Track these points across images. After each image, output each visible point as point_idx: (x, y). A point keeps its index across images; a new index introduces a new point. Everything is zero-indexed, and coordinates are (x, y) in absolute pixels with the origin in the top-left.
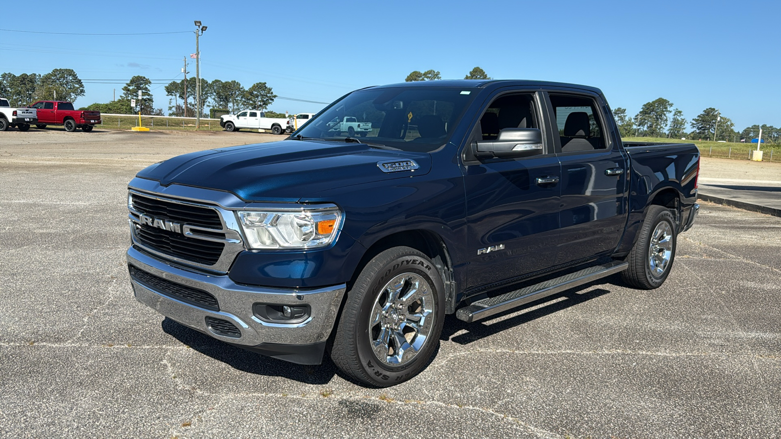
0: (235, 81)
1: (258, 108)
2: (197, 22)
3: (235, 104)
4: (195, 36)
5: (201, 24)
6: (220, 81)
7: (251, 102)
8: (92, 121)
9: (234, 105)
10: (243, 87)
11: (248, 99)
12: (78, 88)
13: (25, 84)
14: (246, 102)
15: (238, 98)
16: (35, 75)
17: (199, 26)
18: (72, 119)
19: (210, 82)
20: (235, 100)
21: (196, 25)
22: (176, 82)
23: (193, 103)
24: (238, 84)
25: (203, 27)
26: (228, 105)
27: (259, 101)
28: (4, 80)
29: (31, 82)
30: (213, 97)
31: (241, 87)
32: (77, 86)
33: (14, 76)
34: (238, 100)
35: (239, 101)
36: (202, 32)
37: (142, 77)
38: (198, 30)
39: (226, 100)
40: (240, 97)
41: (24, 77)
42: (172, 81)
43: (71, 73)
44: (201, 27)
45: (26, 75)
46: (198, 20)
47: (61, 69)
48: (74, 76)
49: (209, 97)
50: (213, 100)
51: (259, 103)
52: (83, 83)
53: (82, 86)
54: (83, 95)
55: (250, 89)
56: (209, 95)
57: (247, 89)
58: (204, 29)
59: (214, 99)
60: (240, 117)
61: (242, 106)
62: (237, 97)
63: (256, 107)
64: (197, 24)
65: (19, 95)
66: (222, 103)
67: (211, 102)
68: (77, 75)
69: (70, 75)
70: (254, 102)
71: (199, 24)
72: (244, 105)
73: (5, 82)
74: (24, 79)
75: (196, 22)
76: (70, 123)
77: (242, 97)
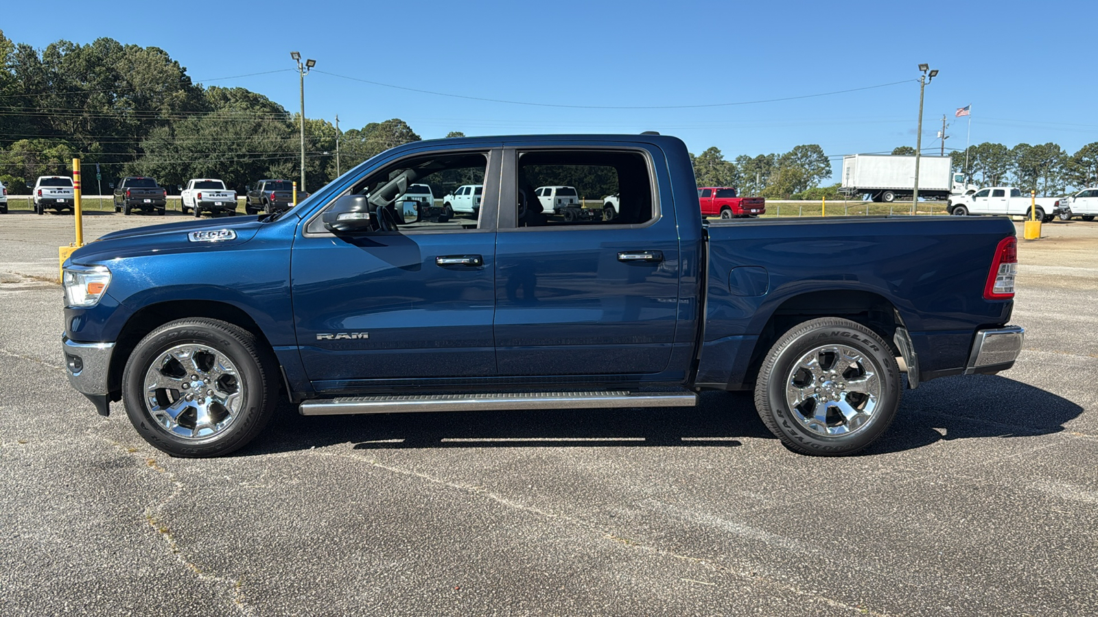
0: (1052, 144)
1: (1088, 183)
2: (923, 65)
3: (1049, 179)
4: (919, 85)
5: (928, 68)
6: (1028, 145)
7: (1077, 174)
8: (753, 211)
9: (1046, 181)
10: (1064, 152)
11: (1072, 170)
12: (823, 169)
13: (760, 168)
14: (1067, 174)
15: (1055, 169)
16: (773, 155)
17: (925, 71)
18: (729, 208)
19: (1010, 147)
20: (1050, 172)
21: (920, 70)
22: (957, 153)
23: (981, 181)
24: (1057, 147)
25: (932, 71)
26: (1036, 180)
27: (1091, 172)
28: (738, 164)
29: (767, 164)
30: (1014, 170)
31: (1061, 151)
32: (822, 165)
33: (750, 159)
34: (1054, 172)
35: (1056, 174)
36: (930, 79)
37: (908, 148)
38: (923, 76)
39: (1035, 173)
40: (1058, 167)
41: (761, 159)
42: (952, 151)
43: (816, 149)
44: (928, 72)
45: (763, 156)
46: (924, 63)
47: (803, 146)
48: (820, 153)
49: (1008, 171)
50: (1013, 175)
51: (1091, 175)
52: (830, 162)
53: (828, 165)
54: (829, 177)
55: (1077, 153)
56: (1007, 167)
57: (1071, 154)
58: (933, 74)
59: (1015, 173)
60: (977, 198)
61: (1061, 181)
62: (1053, 167)
63: (1084, 181)
64: (922, 69)
65: (753, 181)
66: (1027, 178)
67: (1010, 179)
68: (824, 152)
69: (814, 153)
70: (1083, 173)
71: (925, 69)
72: (1063, 179)
73: (739, 166)
74: (760, 161)
75: (920, 66)
76: (727, 214)
77: (1061, 168)
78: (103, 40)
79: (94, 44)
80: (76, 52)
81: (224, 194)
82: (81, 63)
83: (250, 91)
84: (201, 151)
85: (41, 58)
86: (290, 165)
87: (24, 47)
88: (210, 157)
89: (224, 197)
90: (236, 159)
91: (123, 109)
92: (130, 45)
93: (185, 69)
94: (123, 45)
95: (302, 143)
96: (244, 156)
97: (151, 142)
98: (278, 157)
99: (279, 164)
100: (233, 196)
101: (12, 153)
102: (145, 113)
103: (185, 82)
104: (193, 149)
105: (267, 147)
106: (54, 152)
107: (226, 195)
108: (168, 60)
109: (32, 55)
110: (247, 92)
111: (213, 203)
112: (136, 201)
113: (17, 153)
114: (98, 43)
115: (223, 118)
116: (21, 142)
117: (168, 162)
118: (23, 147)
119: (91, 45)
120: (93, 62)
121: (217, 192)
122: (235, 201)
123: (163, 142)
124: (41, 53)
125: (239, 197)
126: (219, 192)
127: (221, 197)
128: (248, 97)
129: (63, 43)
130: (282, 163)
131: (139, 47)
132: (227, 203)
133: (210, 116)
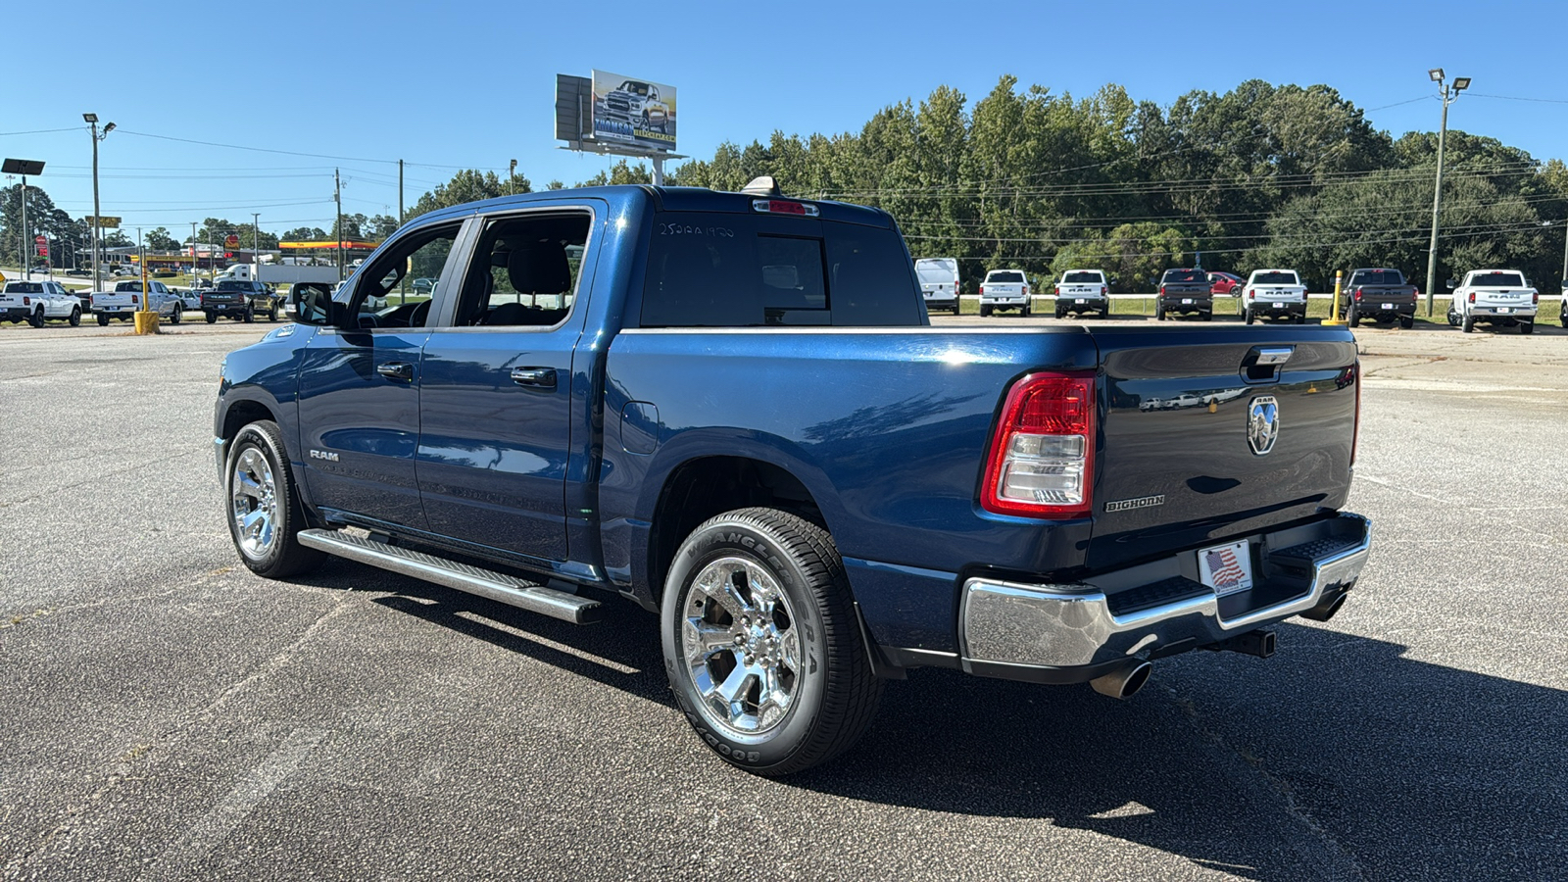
78: (1249, 83)
79: (1237, 91)
80: (1211, 103)
81: (1288, 291)
82: (1215, 119)
83: (1468, 134)
84: (1349, 229)
85: (1166, 116)
86: (1488, 245)
87: (1147, 105)
88: (1361, 237)
89: (1288, 295)
90: (1399, 239)
91: (1265, 174)
92: (1286, 85)
93: (1361, 112)
94: (1275, 86)
95: (1435, 210)
96: (1413, 234)
97: (1282, 219)
98: (1469, 233)
99: (1468, 245)
100: (1302, 293)
101: (1111, 241)
102: (1295, 178)
103: (1360, 131)
104: (1338, 226)
105: (1452, 217)
106: (1160, 238)
107: (1290, 293)
108: (1334, 100)
109: (1155, 114)
110: (1465, 136)
111: (1271, 304)
112: (1172, 301)
113: (1116, 242)
114: (1242, 89)
115: (1392, 179)
116: (1123, 227)
117: (1302, 246)
118: (1124, 233)
119: (1235, 92)
120: (1233, 114)
121: (1277, 288)
122: (1304, 301)
123: (1299, 218)
124: (1167, 110)
125: (1310, 296)
126: (1281, 288)
127: (1283, 296)
128: (1464, 142)
129: (1195, 94)
130: (1473, 243)
131: (1298, 86)
132: (1290, 303)
133: (1374, 176)
